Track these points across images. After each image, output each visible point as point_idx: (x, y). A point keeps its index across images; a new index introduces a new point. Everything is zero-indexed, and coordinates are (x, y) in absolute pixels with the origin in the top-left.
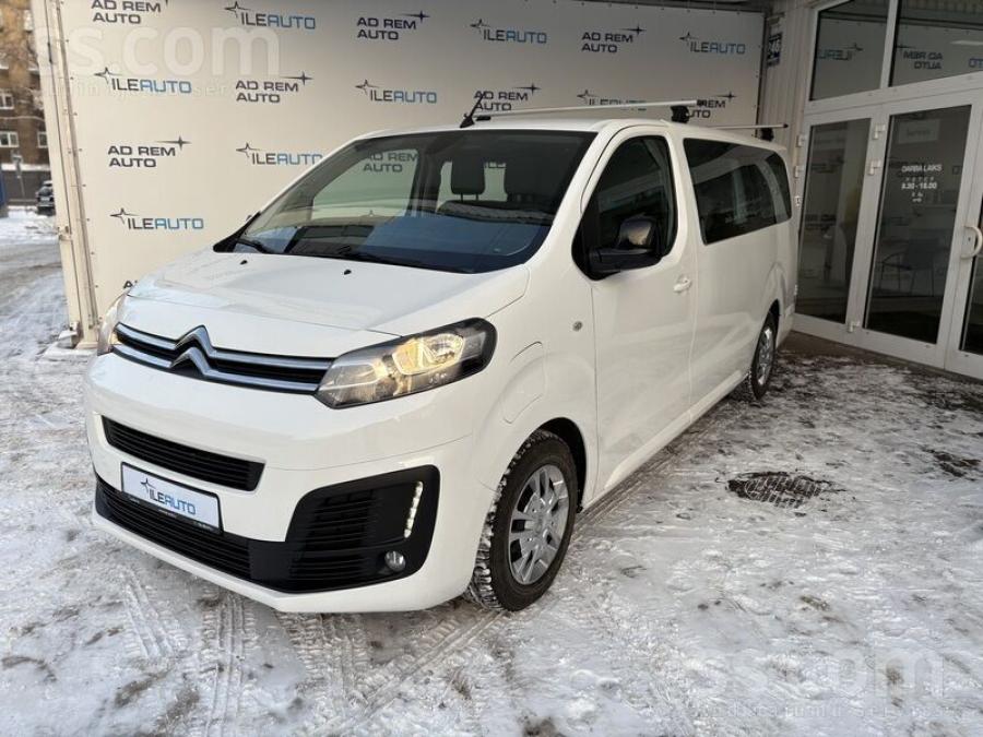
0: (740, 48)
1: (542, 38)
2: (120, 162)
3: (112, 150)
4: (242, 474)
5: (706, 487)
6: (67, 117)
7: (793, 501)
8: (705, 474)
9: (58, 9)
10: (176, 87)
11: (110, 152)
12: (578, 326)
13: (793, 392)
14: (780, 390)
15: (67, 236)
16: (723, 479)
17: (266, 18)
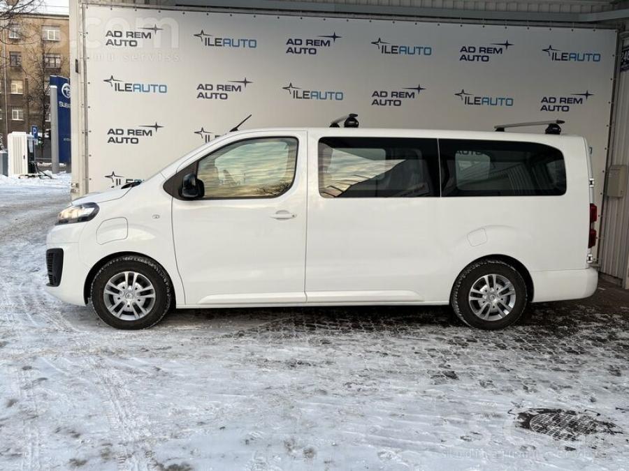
0: (596, 58)
1: (428, 51)
2: (115, 139)
3: (111, 131)
5: (498, 416)
6: (83, 109)
7: (569, 436)
8: (501, 405)
9: (84, 37)
10: (157, 88)
11: (109, 133)
12: (156, 217)
13: (614, 343)
14: (604, 341)
15: (77, 190)
16: (516, 411)
17: (222, 41)
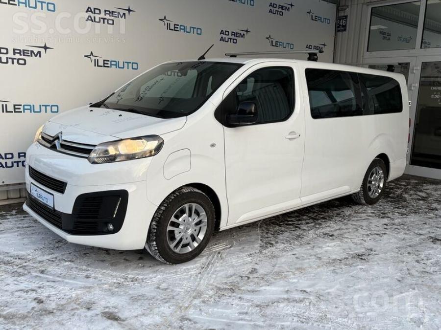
0: (328, 21)
1: (252, 3)
4: (59, 186)
12: (213, 145)
